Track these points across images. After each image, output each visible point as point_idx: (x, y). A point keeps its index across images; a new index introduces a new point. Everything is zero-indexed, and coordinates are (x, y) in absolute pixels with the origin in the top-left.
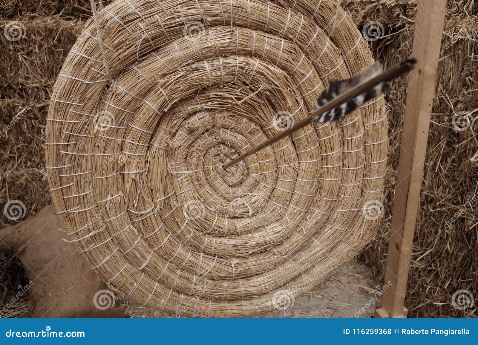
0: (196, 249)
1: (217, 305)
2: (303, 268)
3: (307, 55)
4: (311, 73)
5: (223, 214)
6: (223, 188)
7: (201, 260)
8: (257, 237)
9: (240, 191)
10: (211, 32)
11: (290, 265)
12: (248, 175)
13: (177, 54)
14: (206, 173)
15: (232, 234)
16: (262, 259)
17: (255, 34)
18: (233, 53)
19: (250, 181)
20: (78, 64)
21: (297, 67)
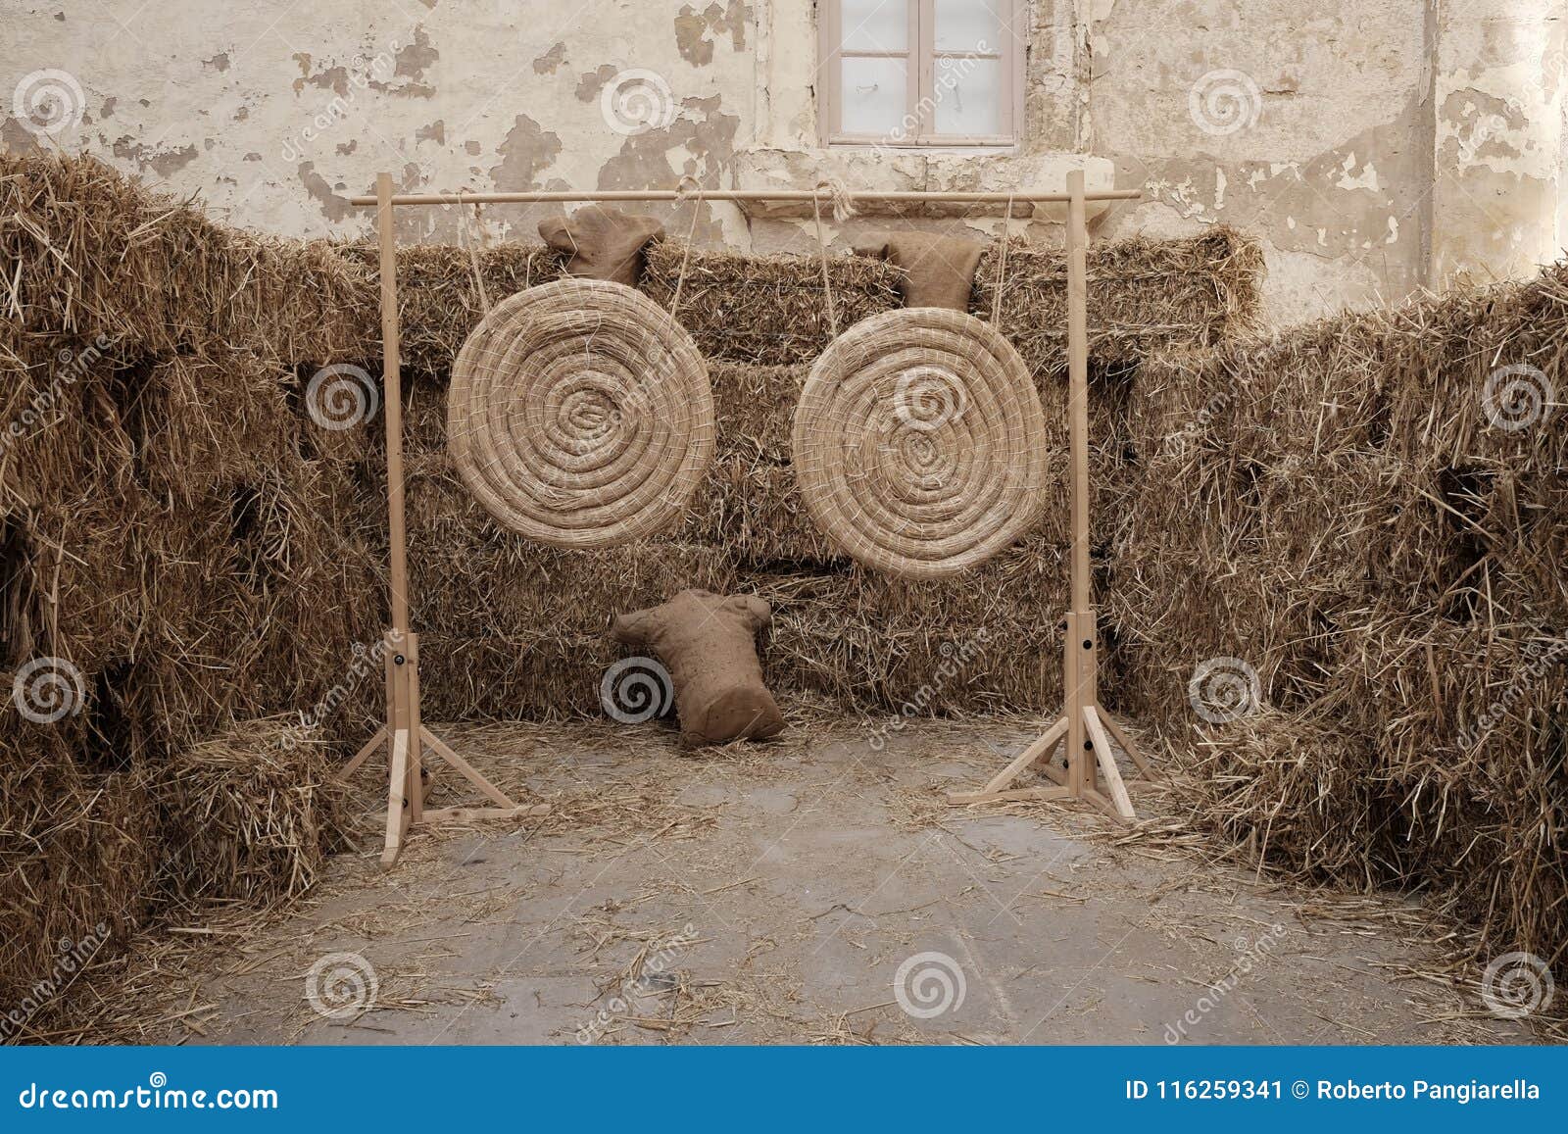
0: (894, 511)
1: (909, 560)
2: (980, 535)
3: (975, 366)
4: (979, 379)
5: (917, 486)
6: (917, 467)
7: (897, 520)
8: (942, 506)
9: (931, 469)
10: (907, 351)
11: (968, 533)
12: (937, 457)
13: (884, 366)
14: (905, 454)
15: (925, 502)
16: (946, 526)
17: (937, 352)
18: (921, 364)
19: (939, 461)
20: (823, 371)
21: (969, 375)
